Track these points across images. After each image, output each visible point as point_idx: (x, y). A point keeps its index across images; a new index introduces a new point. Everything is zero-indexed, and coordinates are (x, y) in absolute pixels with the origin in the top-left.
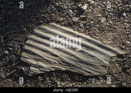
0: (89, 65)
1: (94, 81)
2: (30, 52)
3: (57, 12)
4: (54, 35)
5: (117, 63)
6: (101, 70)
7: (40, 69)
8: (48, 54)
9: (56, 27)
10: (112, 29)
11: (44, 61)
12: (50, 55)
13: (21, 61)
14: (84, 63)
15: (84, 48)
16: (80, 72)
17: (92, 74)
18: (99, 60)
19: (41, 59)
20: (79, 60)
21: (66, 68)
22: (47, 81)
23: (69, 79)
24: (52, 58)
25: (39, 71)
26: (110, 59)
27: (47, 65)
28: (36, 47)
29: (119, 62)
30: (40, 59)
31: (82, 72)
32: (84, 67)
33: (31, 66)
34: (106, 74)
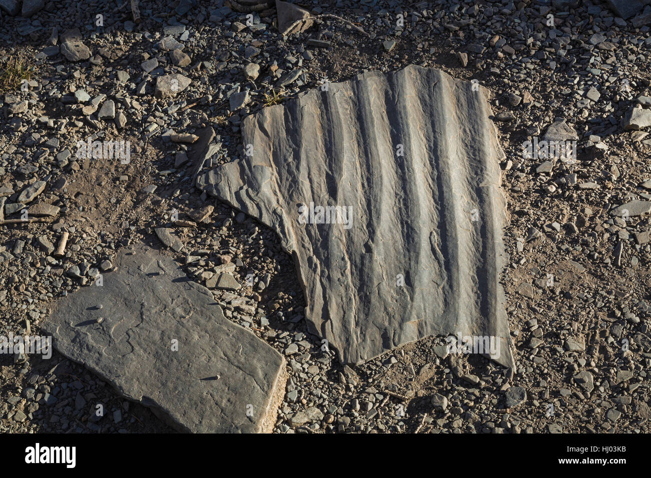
0: (360, 298)
1: (299, 350)
2: (295, 119)
3: (553, 65)
4: (429, 126)
5: (438, 367)
6: (364, 340)
7: (245, 187)
8: (325, 167)
9: (472, 111)
10: (608, 261)
11: (284, 178)
12: (327, 174)
13: (239, 126)
14: (361, 279)
15: (436, 238)
16: (312, 291)
17: (323, 327)
18: (405, 307)
19: (288, 165)
20: (362, 257)
21: (303, 246)
22: (212, 236)
23: (262, 286)
24: (315, 185)
25: (234, 190)
26: (438, 336)
27: (275, 193)
28: (328, 119)
29: (447, 371)
30: (286, 160)
31: (312, 297)
32: (342, 290)
33: (237, 161)
34: (353, 366)
